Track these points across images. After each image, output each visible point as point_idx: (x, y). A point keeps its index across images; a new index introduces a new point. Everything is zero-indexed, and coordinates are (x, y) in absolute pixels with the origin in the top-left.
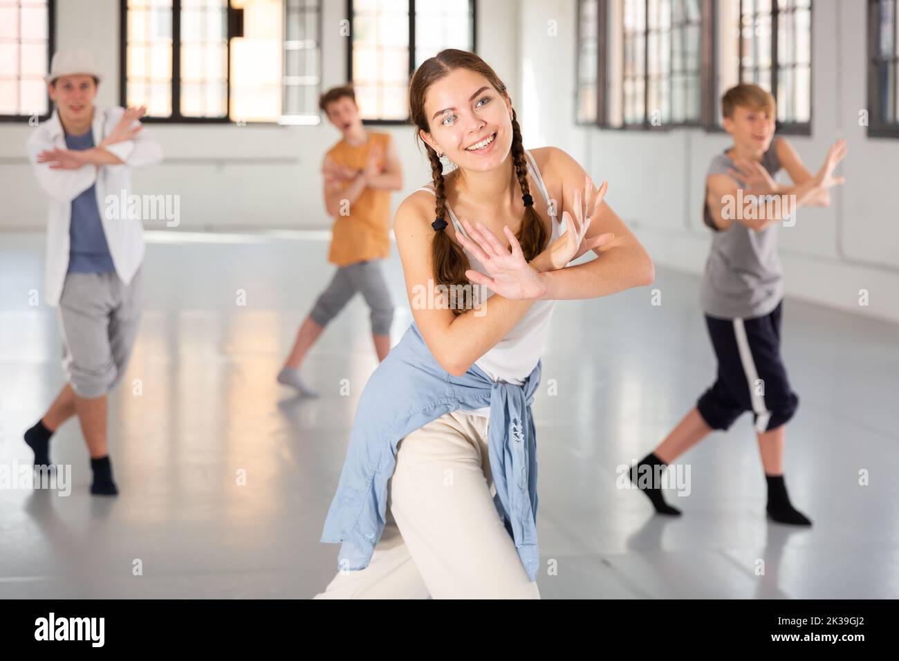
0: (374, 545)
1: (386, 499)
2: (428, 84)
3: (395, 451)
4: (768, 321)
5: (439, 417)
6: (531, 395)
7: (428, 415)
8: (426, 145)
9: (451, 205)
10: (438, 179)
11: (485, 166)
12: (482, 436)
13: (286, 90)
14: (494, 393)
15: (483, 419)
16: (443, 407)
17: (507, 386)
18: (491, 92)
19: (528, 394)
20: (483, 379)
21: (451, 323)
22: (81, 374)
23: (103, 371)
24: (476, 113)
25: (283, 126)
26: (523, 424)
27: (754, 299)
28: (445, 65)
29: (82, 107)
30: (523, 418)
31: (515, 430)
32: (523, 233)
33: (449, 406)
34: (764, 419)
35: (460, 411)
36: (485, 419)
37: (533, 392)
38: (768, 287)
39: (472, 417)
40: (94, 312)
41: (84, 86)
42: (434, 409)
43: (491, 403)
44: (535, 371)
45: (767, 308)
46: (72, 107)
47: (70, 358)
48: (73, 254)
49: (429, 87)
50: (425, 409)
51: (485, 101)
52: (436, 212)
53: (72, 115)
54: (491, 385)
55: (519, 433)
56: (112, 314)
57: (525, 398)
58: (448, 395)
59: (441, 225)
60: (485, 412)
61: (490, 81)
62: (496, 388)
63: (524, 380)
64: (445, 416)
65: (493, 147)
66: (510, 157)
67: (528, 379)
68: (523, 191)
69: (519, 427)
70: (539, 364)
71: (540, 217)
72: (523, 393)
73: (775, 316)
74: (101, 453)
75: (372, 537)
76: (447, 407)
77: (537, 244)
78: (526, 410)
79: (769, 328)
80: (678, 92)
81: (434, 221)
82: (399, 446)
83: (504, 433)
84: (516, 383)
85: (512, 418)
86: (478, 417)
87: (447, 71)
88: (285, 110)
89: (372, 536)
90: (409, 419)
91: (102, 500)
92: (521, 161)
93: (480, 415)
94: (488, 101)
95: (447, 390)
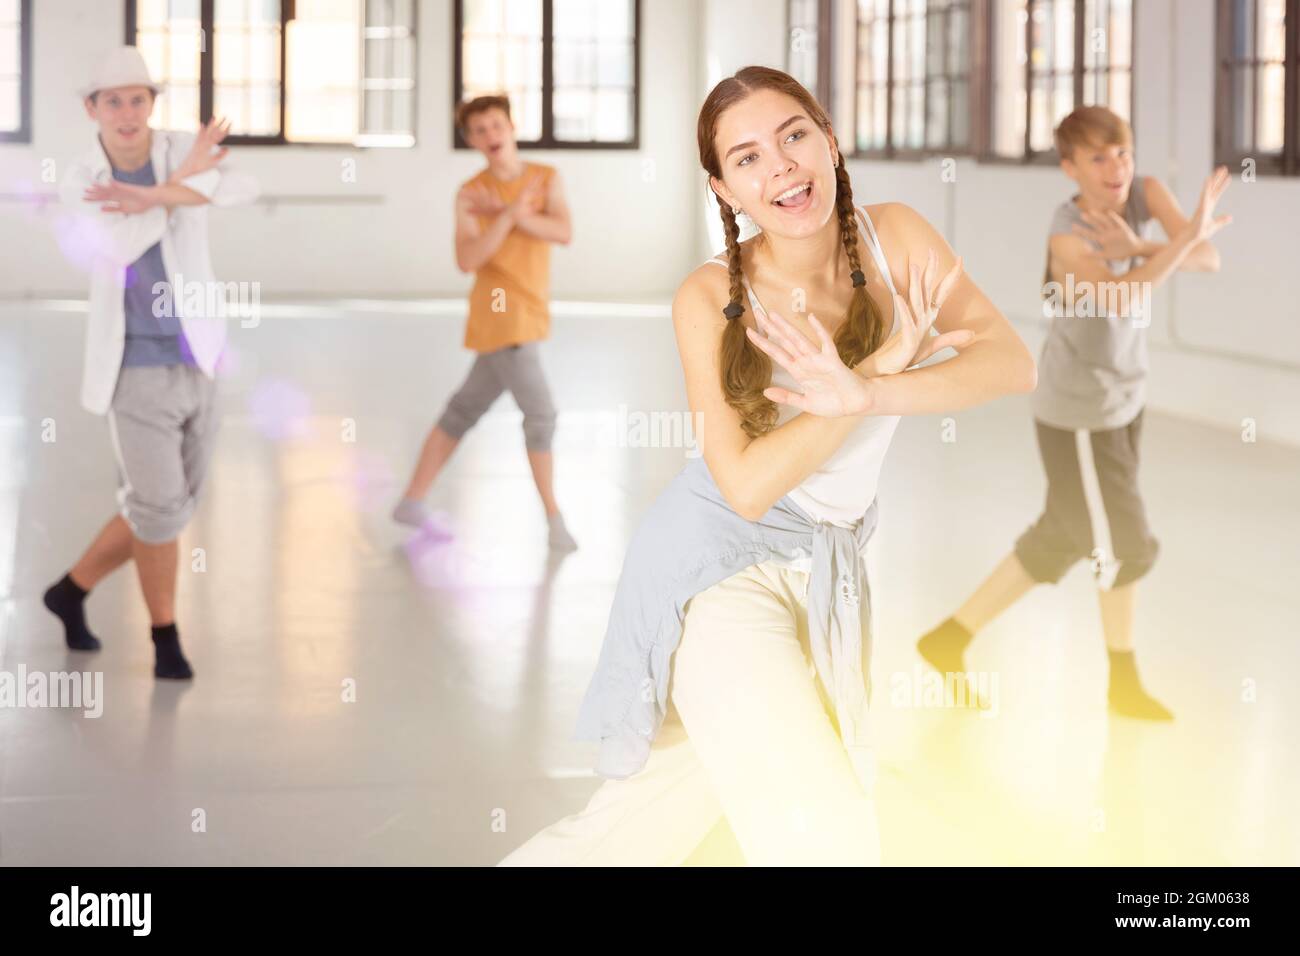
0: (651, 744)
1: (667, 681)
2: (720, 111)
3: (682, 614)
4: (1125, 434)
5: (742, 569)
6: (865, 544)
7: (729, 567)
8: (719, 200)
9: (750, 283)
10: (732, 247)
11: (799, 231)
12: (798, 598)
13: (366, 95)
14: (818, 539)
15: (800, 574)
16: (749, 556)
17: (834, 529)
18: (807, 123)
19: (862, 542)
20: (802, 520)
21: (746, 447)
22: (143, 510)
23: (176, 506)
24: (785, 150)
25: (363, 149)
26: (855, 582)
27: (1107, 405)
28: (744, 85)
29: (135, 130)
30: (855, 574)
31: (845, 590)
32: (852, 323)
33: (757, 556)
34: (1111, 571)
35: (771, 563)
36: (804, 574)
37: (867, 540)
38: (1127, 387)
39: (785, 570)
40: (165, 423)
41: (137, 101)
42: (736, 557)
43: (814, 552)
44: (869, 510)
45: (1122, 418)
46: (120, 131)
47: (128, 488)
48: (128, 337)
49: (720, 114)
50: (724, 559)
51: (798, 135)
52: (731, 293)
53: (120, 141)
54: (813, 528)
55: (851, 593)
56: (186, 426)
57: (857, 547)
58: (754, 540)
59: (736, 312)
60: (802, 564)
61: (805, 108)
62: (819, 531)
63: (855, 522)
64: (750, 568)
65: (810, 204)
66: (835, 217)
67: (861, 521)
68: (852, 266)
69: (851, 586)
70: (875, 501)
71: (875, 302)
72: (855, 540)
73: (1132, 429)
74: (166, 620)
75: (647, 733)
76: (753, 556)
77: (871, 340)
78: (858, 564)
79: (1126, 445)
80: (939, 105)
81: (726, 306)
82: (686, 608)
83: (830, 593)
84: (844, 526)
85: (841, 573)
86: (795, 573)
87: (746, 92)
88: (364, 127)
89: (648, 731)
90: (700, 571)
91: (170, 685)
92: (850, 224)
93: (797, 569)
94: (802, 136)
95: (754, 534)
